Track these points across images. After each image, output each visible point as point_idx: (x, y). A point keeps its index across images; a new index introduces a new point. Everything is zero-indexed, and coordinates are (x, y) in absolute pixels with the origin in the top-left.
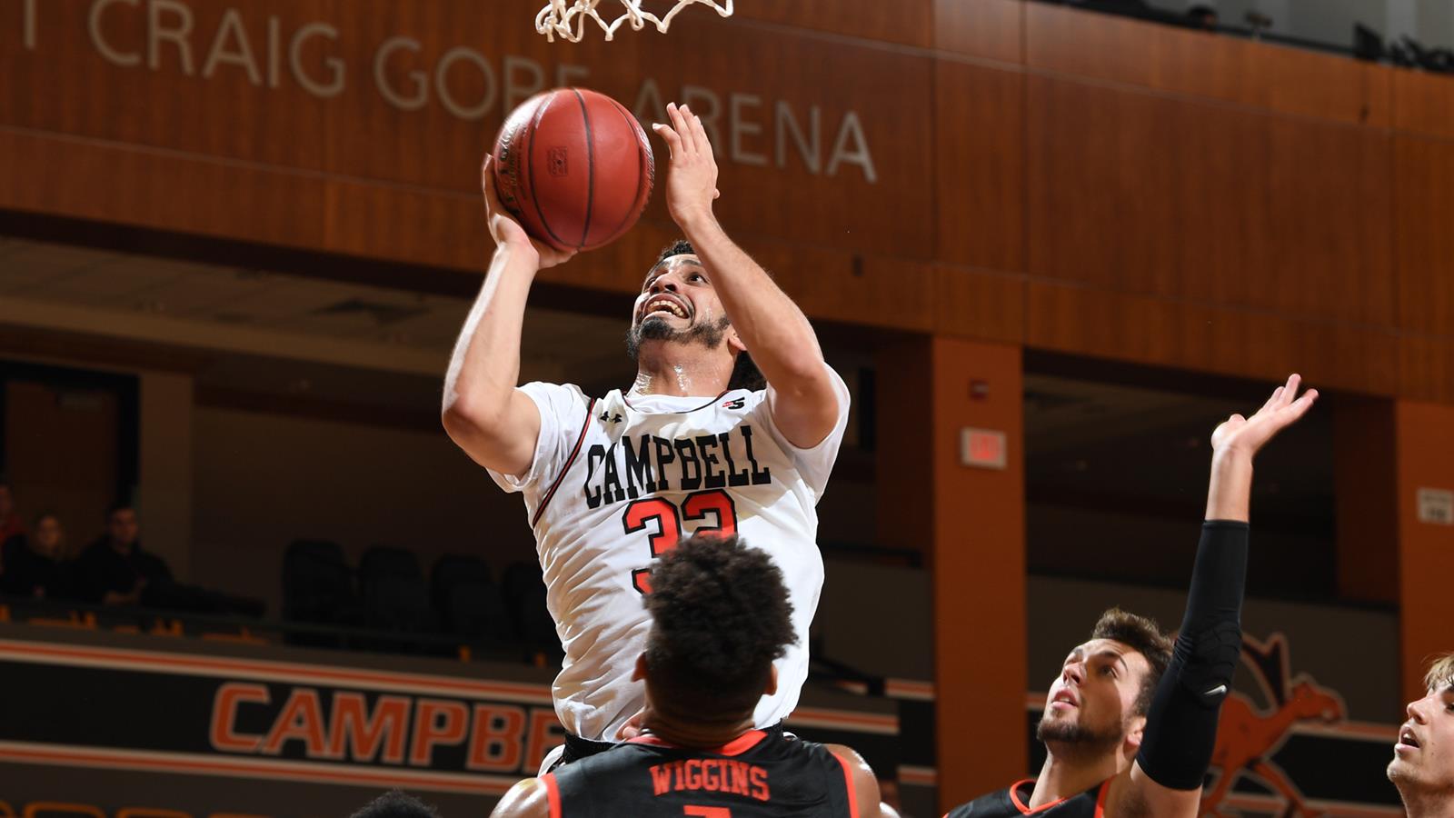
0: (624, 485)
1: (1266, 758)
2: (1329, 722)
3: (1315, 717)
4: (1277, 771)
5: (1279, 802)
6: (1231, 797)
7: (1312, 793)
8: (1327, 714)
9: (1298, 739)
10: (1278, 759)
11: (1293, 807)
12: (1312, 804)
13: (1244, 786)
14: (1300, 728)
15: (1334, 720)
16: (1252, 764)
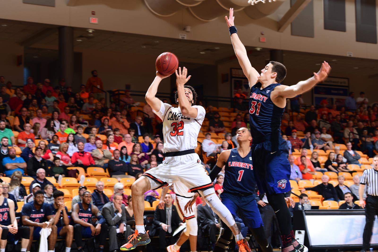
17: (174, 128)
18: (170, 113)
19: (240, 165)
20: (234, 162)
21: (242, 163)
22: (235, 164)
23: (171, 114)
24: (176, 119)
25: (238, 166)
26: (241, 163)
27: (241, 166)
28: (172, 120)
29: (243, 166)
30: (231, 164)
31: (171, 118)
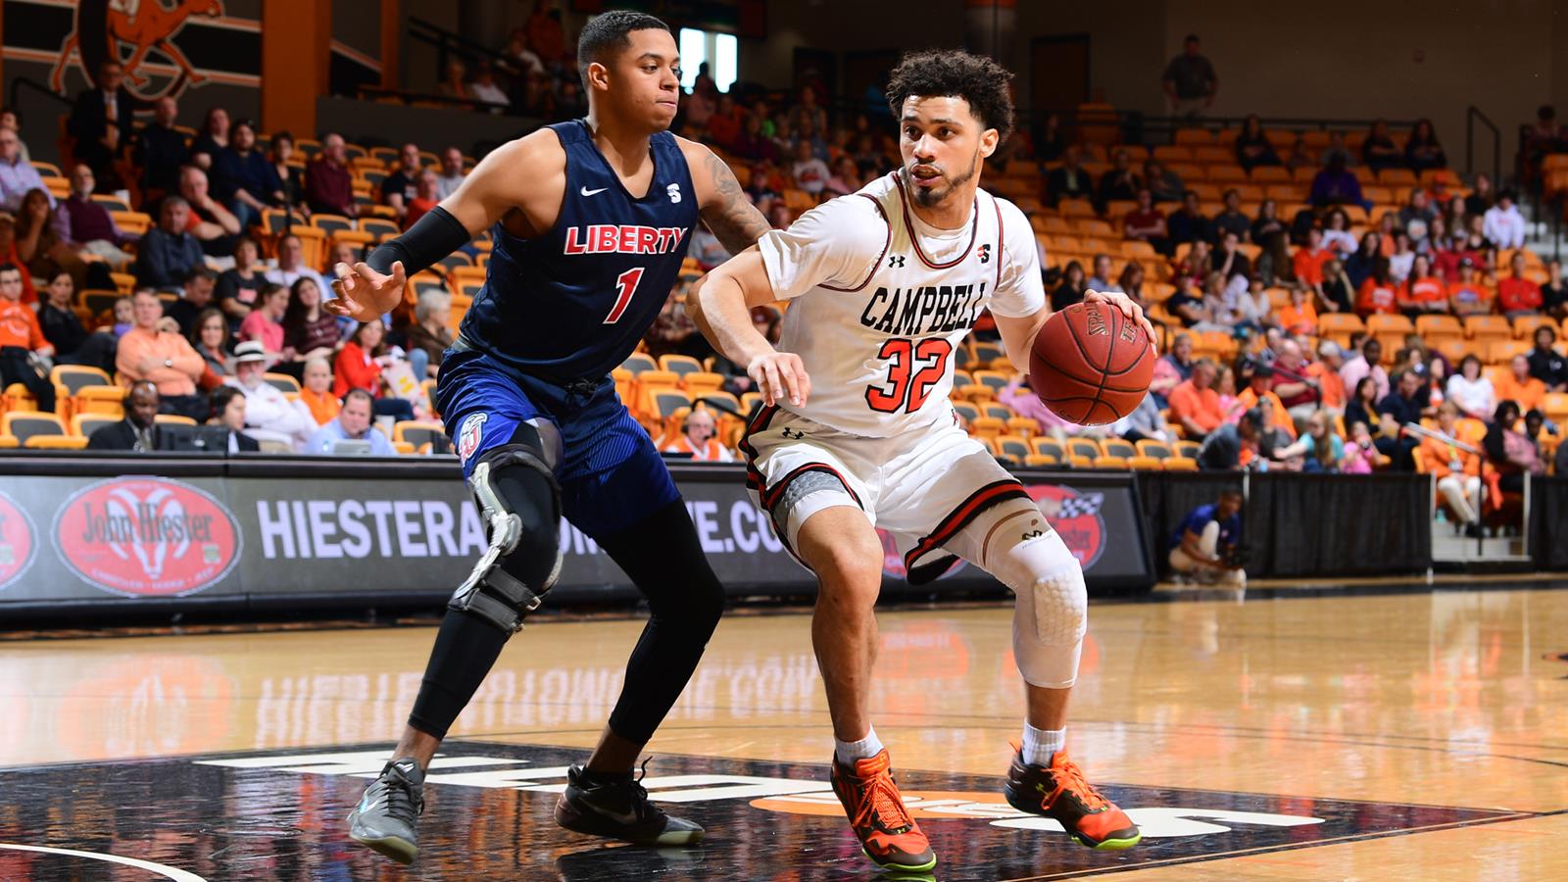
0: (895, 325)
1: (168, 40)
2: (212, 17)
3: (204, 13)
4: (177, 49)
5: (177, 69)
6: (143, 64)
7: (198, 65)
8: (212, 11)
9: (191, 28)
10: (175, 40)
11: (186, 73)
12: (198, 72)
13: (153, 58)
14: (192, 20)
15: (217, 15)
16: (159, 43)
17: (891, 366)
18: (880, 298)
19: (627, 243)
20: (598, 228)
21: (637, 227)
22: (603, 238)
23: (884, 301)
24: (911, 328)
25: (617, 249)
26: (633, 231)
27: (630, 248)
28: (888, 329)
29: (641, 243)
30: (582, 240)
31: (882, 322)
